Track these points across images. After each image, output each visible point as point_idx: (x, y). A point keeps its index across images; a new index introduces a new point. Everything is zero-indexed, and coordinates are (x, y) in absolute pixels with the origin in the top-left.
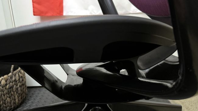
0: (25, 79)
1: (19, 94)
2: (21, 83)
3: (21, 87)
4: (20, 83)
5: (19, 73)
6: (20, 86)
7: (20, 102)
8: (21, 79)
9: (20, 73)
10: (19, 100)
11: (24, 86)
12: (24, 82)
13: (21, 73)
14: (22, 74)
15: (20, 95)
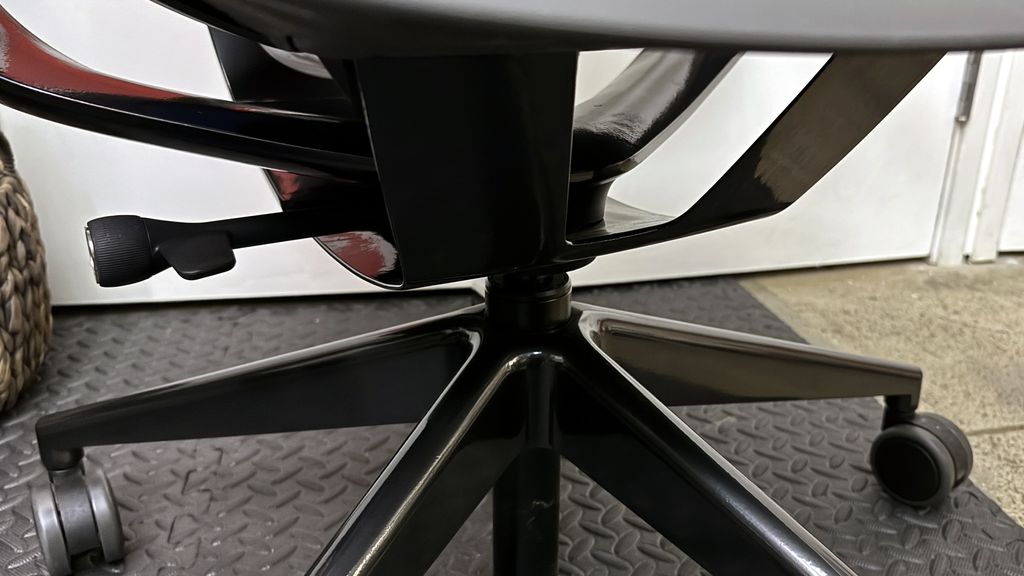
0: (39, 249)
1: (14, 334)
2: (21, 271)
3: (24, 295)
4: (16, 272)
5: (6, 211)
6: (16, 288)
7: (20, 382)
8: (21, 249)
9: (11, 213)
10: (13, 373)
11: (41, 291)
12: (35, 266)
13: (17, 213)
14: (26, 221)
15: (19, 339)
